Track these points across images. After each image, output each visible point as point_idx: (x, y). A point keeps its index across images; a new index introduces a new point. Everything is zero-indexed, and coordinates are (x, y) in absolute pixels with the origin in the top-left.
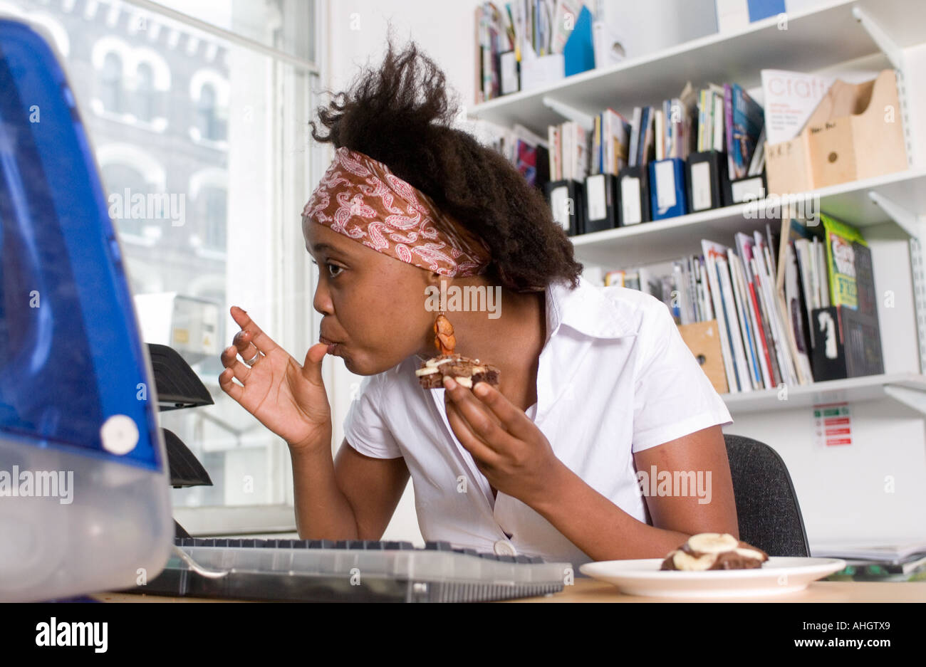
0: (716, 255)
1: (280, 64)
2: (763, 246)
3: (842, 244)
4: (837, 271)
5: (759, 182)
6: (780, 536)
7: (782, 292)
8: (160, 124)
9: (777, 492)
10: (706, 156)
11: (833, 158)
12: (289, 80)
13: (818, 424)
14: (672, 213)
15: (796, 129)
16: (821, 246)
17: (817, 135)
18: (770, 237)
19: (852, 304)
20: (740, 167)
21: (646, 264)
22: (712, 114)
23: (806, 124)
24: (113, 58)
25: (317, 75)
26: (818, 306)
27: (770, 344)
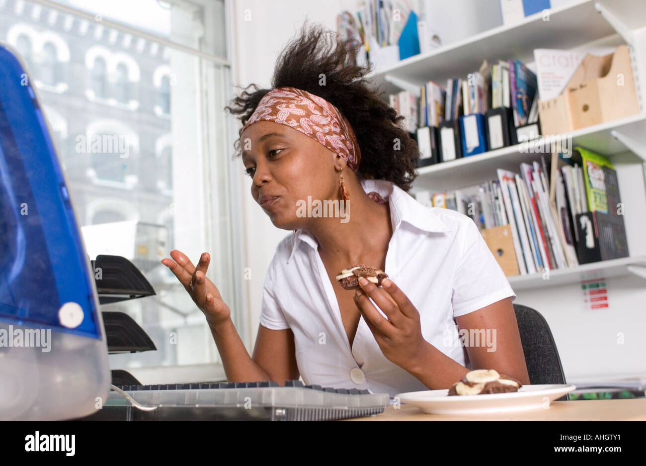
0: (508, 179)
1: (204, 61)
2: (540, 172)
3: (595, 168)
4: (592, 187)
5: (535, 127)
6: (545, 371)
7: (554, 203)
8: (133, 105)
9: (542, 341)
10: (498, 111)
11: (586, 108)
12: (211, 72)
13: (585, 294)
14: (477, 151)
15: (560, 89)
16: (580, 170)
17: (575, 93)
18: (544, 166)
19: (604, 209)
20: (522, 117)
21: (460, 188)
22: (502, 81)
23: (566, 86)
24: (100, 60)
25: (228, 67)
26: (579, 212)
27: (547, 240)
